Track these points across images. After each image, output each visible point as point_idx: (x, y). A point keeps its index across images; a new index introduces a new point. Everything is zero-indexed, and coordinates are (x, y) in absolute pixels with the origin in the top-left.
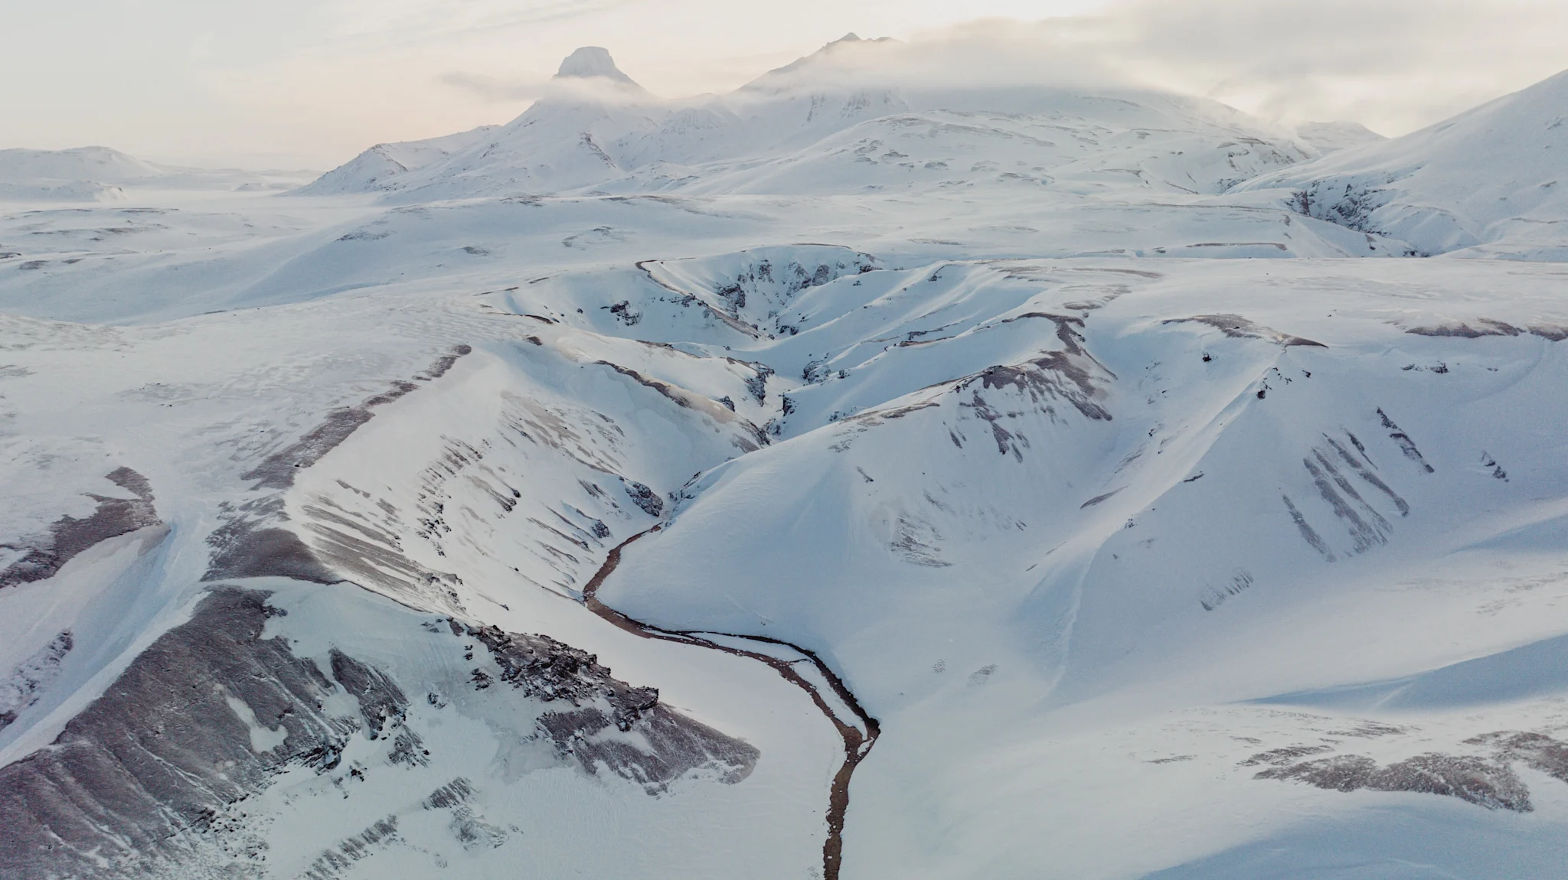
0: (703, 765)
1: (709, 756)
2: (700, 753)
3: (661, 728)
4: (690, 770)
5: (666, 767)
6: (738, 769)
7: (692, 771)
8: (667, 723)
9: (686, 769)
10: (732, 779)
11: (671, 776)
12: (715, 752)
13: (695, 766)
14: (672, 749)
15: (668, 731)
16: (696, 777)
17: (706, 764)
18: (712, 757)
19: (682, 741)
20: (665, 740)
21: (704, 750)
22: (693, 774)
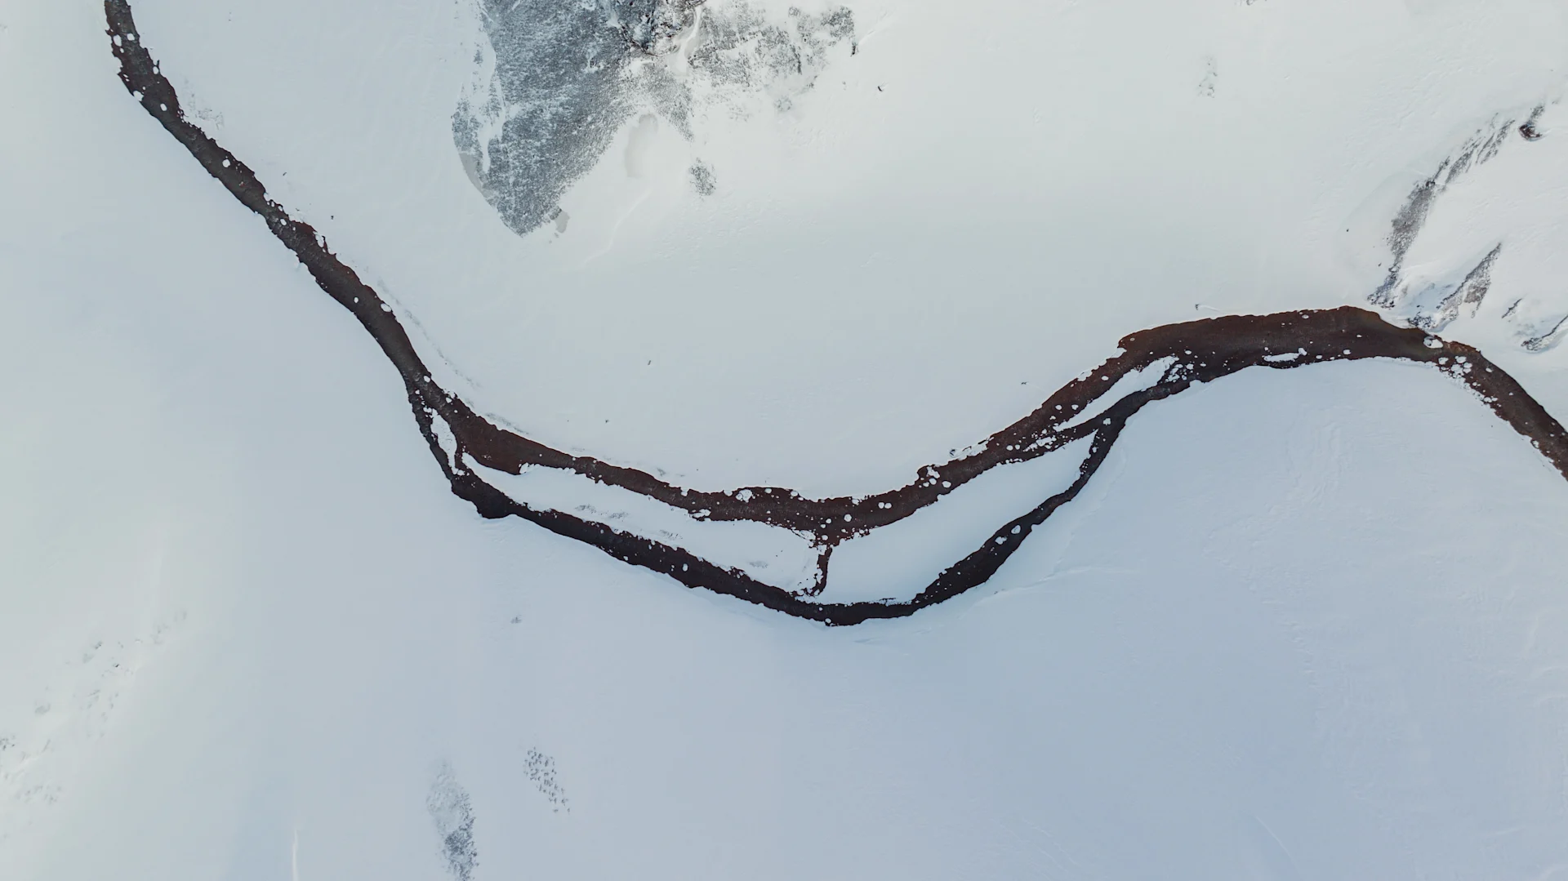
0: (498, 85)
1: (515, 110)
2: (523, 96)
3: (582, 32)
4: (494, 53)
5: (506, 8)
6: (480, 155)
7: (491, 58)
8: (591, 51)
9: (495, 46)
10: (463, 129)
11: (490, 9)
12: (525, 128)
13: (499, 68)
14: (539, 36)
15: (575, 44)
16: (478, 59)
17: (500, 94)
18: (513, 115)
19: (554, 66)
20: (556, 28)
21: (529, 107)
22: (484, 56)
